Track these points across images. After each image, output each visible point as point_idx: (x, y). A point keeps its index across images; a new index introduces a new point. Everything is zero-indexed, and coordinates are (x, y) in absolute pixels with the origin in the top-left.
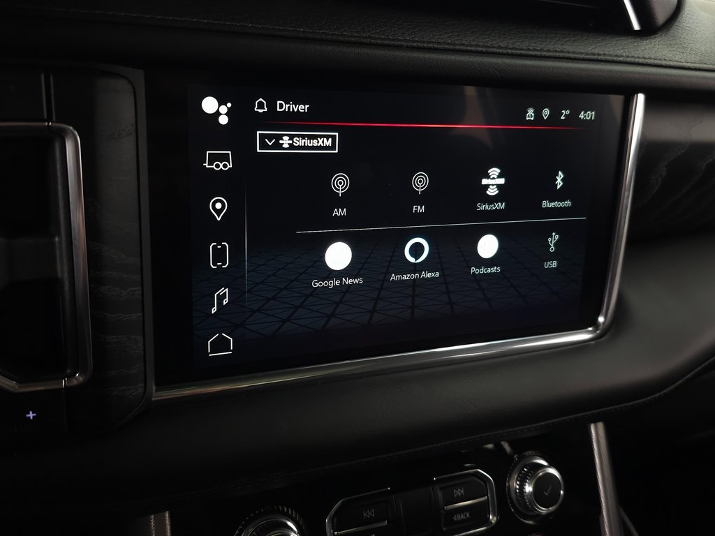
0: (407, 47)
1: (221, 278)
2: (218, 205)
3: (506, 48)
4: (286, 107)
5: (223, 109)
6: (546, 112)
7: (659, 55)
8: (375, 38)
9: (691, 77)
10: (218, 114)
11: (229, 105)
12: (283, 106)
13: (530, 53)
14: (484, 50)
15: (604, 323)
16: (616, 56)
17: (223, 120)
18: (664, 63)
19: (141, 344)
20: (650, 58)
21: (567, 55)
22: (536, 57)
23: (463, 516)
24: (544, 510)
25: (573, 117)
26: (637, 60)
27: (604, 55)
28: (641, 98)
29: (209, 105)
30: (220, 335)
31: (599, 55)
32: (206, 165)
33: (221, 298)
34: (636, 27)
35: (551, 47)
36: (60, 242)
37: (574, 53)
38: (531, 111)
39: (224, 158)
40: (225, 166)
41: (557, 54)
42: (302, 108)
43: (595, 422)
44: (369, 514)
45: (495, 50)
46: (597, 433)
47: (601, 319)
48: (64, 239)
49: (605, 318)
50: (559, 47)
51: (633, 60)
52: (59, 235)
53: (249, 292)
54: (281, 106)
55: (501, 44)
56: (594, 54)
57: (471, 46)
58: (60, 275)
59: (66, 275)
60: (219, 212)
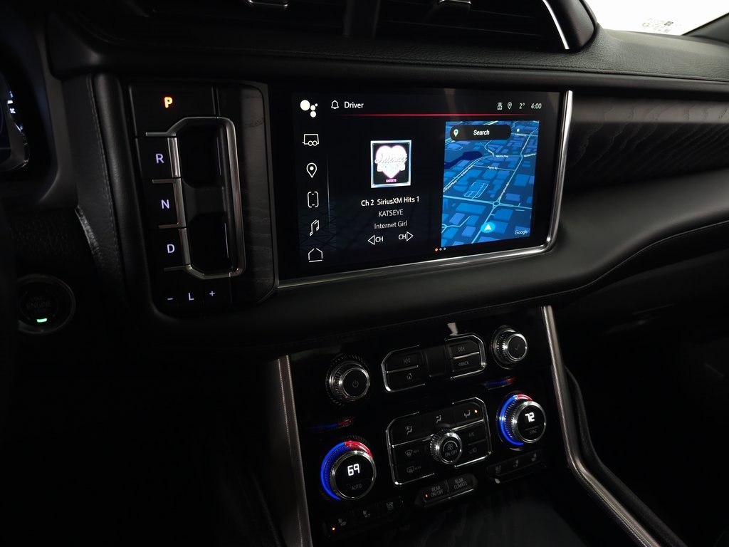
0: (423, 64)
1: (314, 214)
2: (312, 168)
3: (484, 63)
4: (350, 105)
5: (313, 108)
6: (510, 104)
7: (582, 65)
8: (403, 60)
9: (603, 78)
10: (310, 111)
11: (316, 105)
12: (348, 105)
13: (498, 66)
14: (470, 64)
15: (551, 241)
16: (554, 66)
17: (313, 114)
18: (585, 70)
19: (271, 253)
20: (576, 67)
21: (522, 66)
22: (503, 68)
23: (464, 364)
24: (516, 360)
25: (527, 107)
26: (567, 68)
27: (546, 65)
28: (570, 93)
29: (305, 105)
30: (315, 249)
31: (543, 66)
32: (304, 143)
33: (315, 226)
34: (567, 47)
35: (512, 62)
36: (225, 190)
37: (527, 65)
38: (500, 104)
39: (314, 138)
40: (315, 143)
41: (516, 66)
42: (360, 106)
43: (547, 305)
44: (407, 361)
45: (477, 65)
46: (548, 313)
47: (549, 239)
48: (227, 187)
49: (552, 238)
50: (517, 62)
51: (564, 68)
52: (225, 186)
53: (331, 222)
54: (347, 105)
55: (481, 61)
56: (539, 65)
57: (462, 62)
58: (225, 210)
59: (229, 210)
60: (312, 172)
